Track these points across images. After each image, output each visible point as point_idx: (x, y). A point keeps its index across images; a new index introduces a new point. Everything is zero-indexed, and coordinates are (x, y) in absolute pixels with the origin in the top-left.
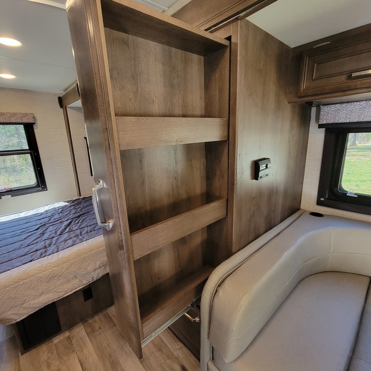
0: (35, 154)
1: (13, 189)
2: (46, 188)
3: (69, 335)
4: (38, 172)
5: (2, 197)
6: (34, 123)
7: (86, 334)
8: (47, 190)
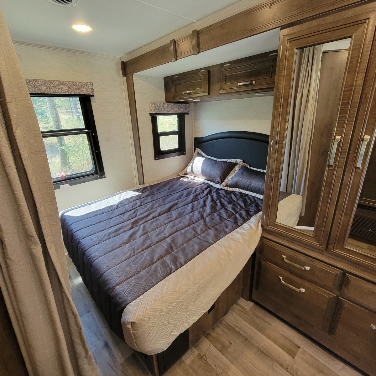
0: (93, 134)
1: (71, 177)
2: (104, 175)
3: (199, 353)
4: (96, 156)
5: (60, 186)
6: (93, 96)
7: (218, 351)
8: (105, 177)
